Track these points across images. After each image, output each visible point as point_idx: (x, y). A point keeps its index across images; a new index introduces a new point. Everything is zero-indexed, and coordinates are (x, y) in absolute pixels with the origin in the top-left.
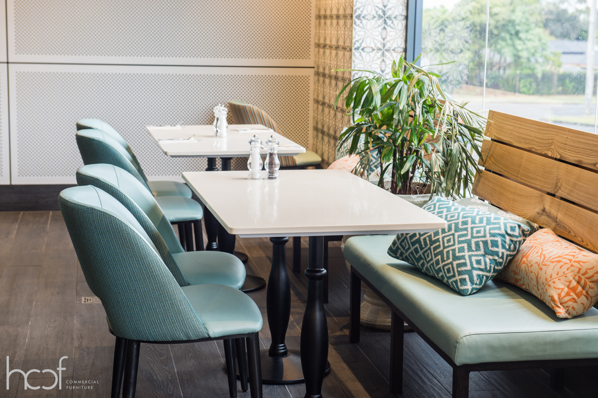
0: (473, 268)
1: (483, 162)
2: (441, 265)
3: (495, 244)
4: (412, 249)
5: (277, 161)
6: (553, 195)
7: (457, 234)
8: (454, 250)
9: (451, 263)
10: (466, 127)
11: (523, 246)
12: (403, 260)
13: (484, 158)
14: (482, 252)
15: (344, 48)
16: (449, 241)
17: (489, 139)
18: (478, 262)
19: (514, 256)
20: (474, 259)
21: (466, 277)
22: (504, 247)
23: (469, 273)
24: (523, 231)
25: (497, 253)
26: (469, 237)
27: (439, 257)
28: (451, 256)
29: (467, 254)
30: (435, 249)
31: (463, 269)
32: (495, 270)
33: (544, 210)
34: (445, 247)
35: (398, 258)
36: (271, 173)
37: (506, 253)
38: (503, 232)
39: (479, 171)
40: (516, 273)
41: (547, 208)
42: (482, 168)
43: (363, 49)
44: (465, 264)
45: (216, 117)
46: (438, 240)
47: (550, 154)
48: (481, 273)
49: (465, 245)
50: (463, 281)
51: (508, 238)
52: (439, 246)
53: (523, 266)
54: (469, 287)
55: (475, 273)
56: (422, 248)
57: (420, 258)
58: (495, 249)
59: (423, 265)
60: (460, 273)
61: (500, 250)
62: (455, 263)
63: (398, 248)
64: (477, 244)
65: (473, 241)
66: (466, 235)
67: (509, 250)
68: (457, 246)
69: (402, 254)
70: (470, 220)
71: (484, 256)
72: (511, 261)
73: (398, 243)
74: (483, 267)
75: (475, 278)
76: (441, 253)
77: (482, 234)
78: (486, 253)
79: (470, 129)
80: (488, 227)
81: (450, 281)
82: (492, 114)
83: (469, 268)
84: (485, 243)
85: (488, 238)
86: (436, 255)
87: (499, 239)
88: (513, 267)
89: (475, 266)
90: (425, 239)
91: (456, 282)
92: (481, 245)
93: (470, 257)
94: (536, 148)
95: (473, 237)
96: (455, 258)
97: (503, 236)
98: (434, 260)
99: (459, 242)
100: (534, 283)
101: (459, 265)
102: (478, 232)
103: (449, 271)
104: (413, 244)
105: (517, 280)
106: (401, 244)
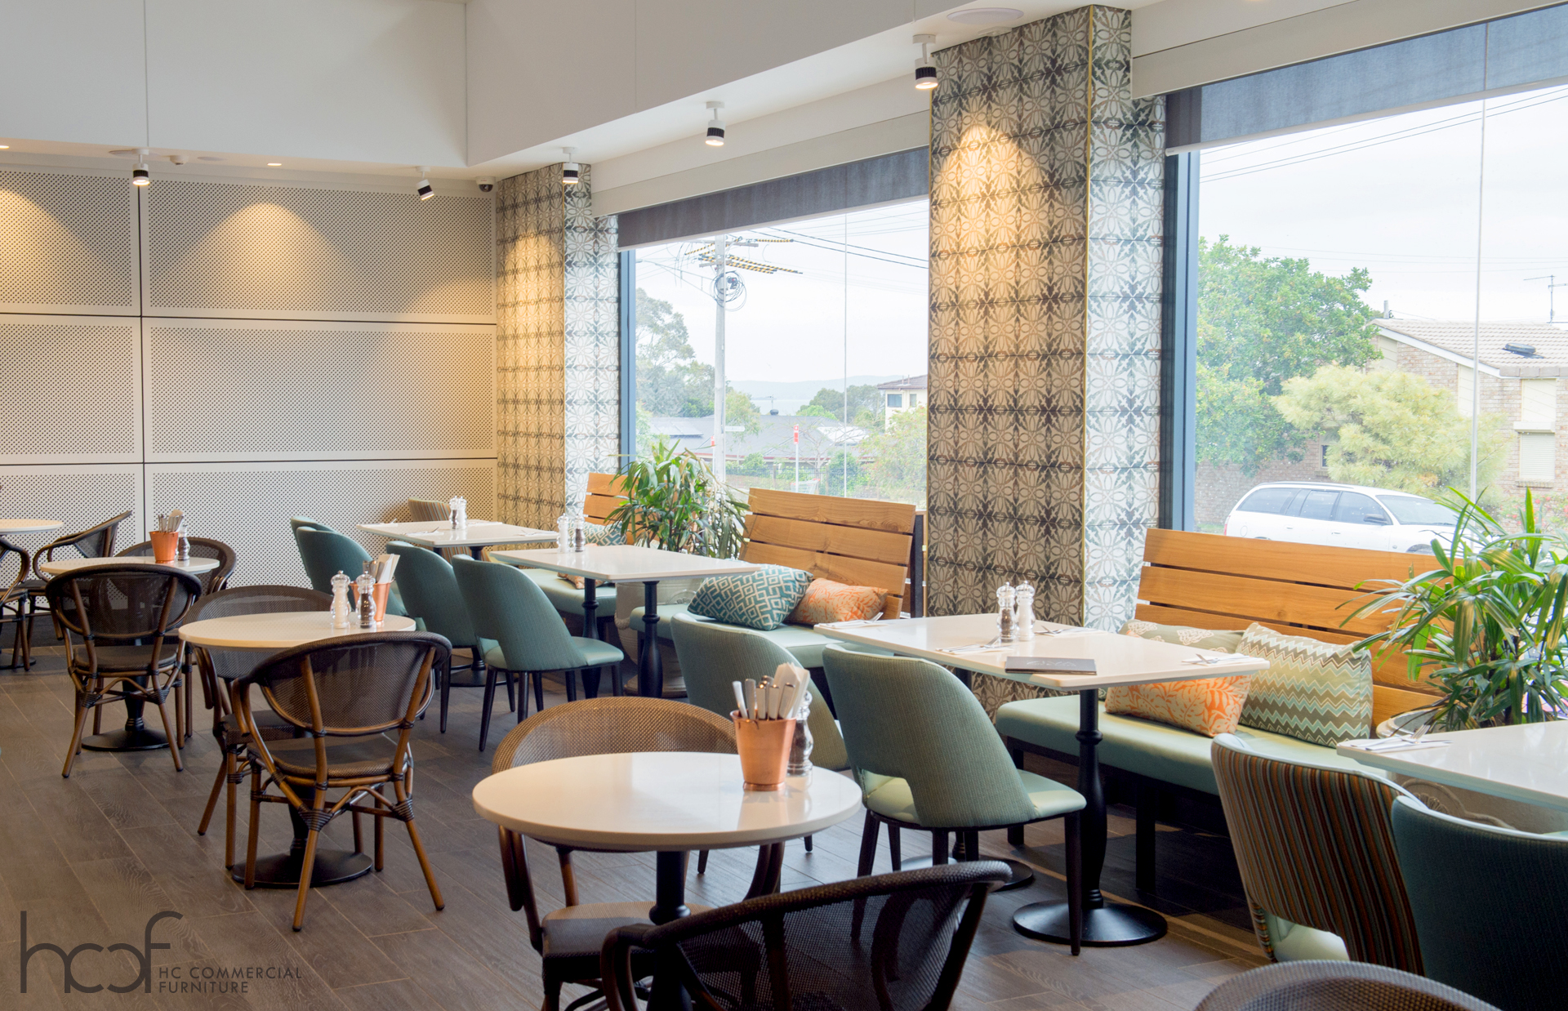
0: (773, 609)
1: (748, 534)
2: (744, 610)
3: (788, 588)
4: (714, 602)
5: (583, 536)
6: (822, 552)
7: (755, 584)
8: (755, 597)
9: (754, 607)
10: (732, 503)
11: (808, 590)
12: (703, 614)
13: (749, 530)
14: (778, 595)
15: (551, 436)
16: (749, 590)
17: (751, 513)
18: (777, 603)
19: (802, 598)
20: (773, 601)
21: (768, 615)
22: (795, 591)
23: (770, 612)
24: (808, 577)
25: (790, 596)
26: (766, 585)
27: (742, 604)
28: (753, 601)
29: (766, 598)
30: (737, 598)
31: (765, 609)
32: (789, 610)
33: (816, 565)
34: (746, 596)
35: (697, 614)
36: (578, 546)
37: (797, 595)
38: (793, 578)
39: (744, 543)
40: (804, 612)
41: (819, 563)
42: (747, 540)
43: (575, 436)
44: (766, 606)
45: (452, 509)
46: (738, 591)
47: (817, 519)
48: (779, 612)
49: (764, 592)
50: (766, 619)
51: (797, 583)
52: (740, 596)
53: (811, 604)
54: (771, 623)
55: (775, 612)
56: (723, 600)
57: (722, 608)
58: (789, 592)
59: (725, 614)
60: (762, 613)
61: (792, 593)
62: (757, 606)
63: (699, 604)
64: (774, 590)
65: (770, 588)
66: (763, 584)
67: (798, 593)
68: (757, 593)
69: (702, 609)
70: (764, 572)
71: (780, 598)
72: (800, 602)
73: (699, 600)
74: (780, 607)
75: (775, 616)
76: (743, 600)
77: (777, 581)
78: (782, 596)
79: (737, 505)
80: (781, 576)
81: (754, 621)
82: (753, 491)
83: (769, 608)
84: (780, 588)
85: (782, 584)
86: (738, 603)
87: (791, 584)
88: (802, 607)
89: (774, 606)
90: (726, 592)
91: (760, 621)
92: (777, 590)
93: (769, 600)
94: (802, 516)
95: (769, 585)
96: (757, 602)
97: (793, 582)
98: (737, 607)
99: (758, 590)
100: (823, 614)
101: (761, 608)
102: (773, 580)
103: (752, 613)
104: (715, 598)
105: (806, 617)
106: (701, 600)
